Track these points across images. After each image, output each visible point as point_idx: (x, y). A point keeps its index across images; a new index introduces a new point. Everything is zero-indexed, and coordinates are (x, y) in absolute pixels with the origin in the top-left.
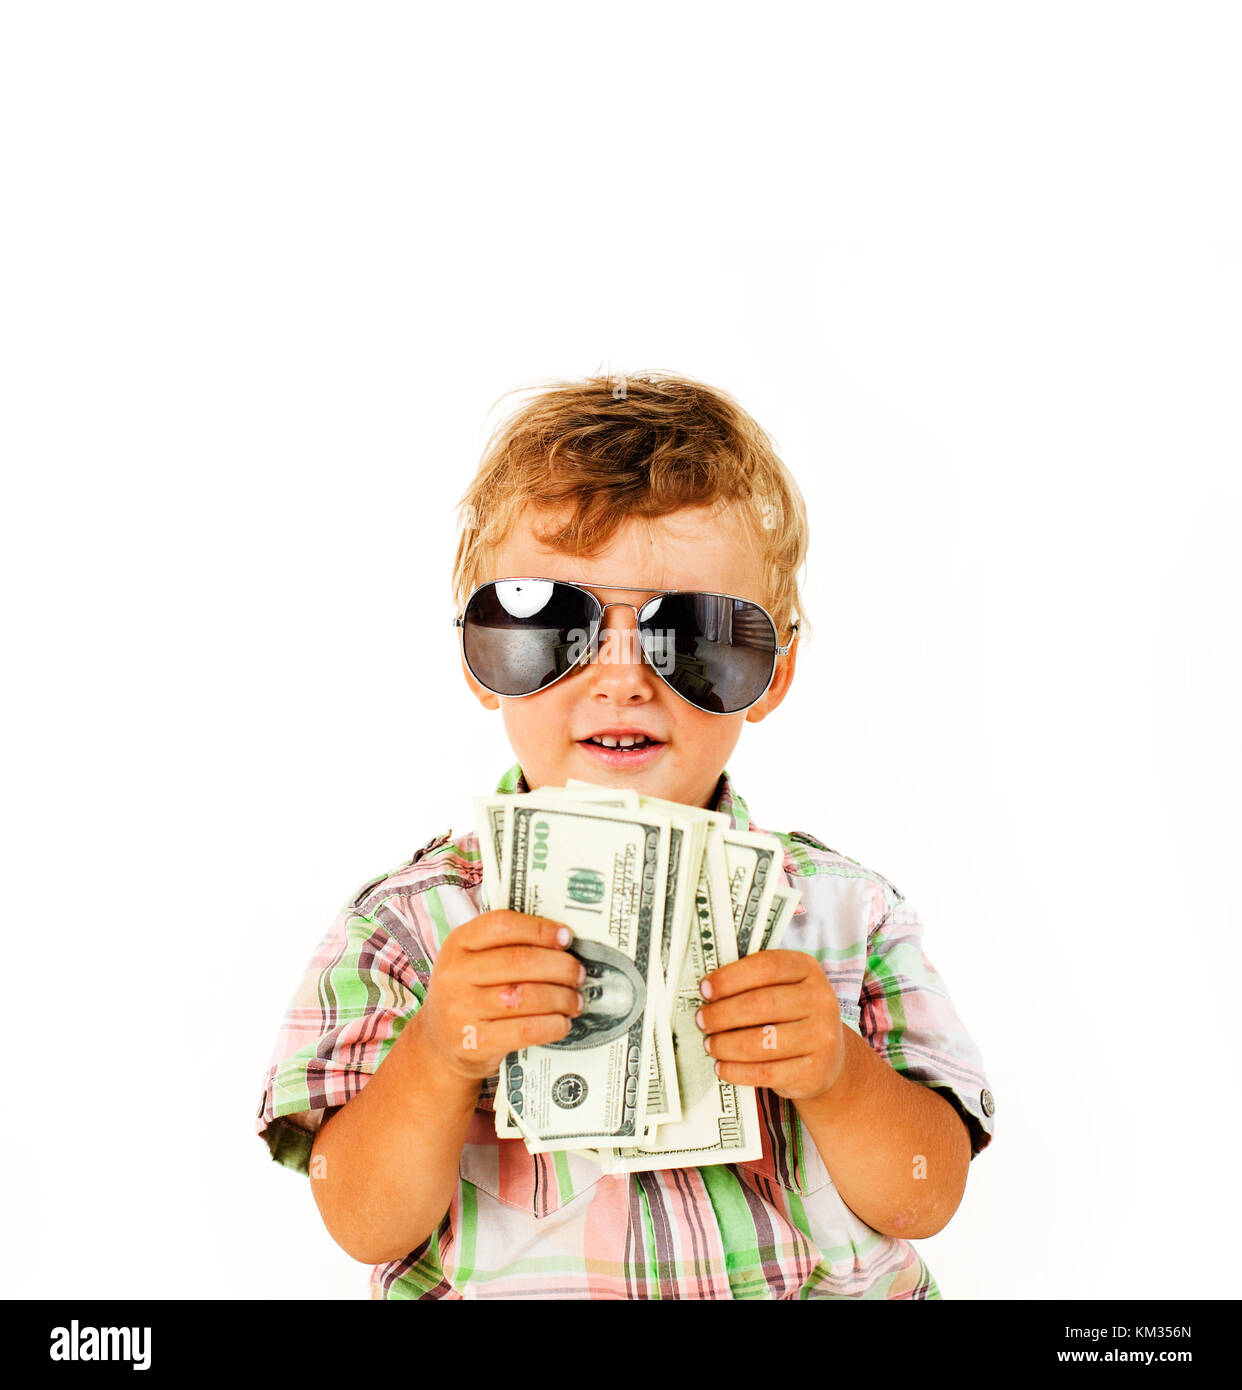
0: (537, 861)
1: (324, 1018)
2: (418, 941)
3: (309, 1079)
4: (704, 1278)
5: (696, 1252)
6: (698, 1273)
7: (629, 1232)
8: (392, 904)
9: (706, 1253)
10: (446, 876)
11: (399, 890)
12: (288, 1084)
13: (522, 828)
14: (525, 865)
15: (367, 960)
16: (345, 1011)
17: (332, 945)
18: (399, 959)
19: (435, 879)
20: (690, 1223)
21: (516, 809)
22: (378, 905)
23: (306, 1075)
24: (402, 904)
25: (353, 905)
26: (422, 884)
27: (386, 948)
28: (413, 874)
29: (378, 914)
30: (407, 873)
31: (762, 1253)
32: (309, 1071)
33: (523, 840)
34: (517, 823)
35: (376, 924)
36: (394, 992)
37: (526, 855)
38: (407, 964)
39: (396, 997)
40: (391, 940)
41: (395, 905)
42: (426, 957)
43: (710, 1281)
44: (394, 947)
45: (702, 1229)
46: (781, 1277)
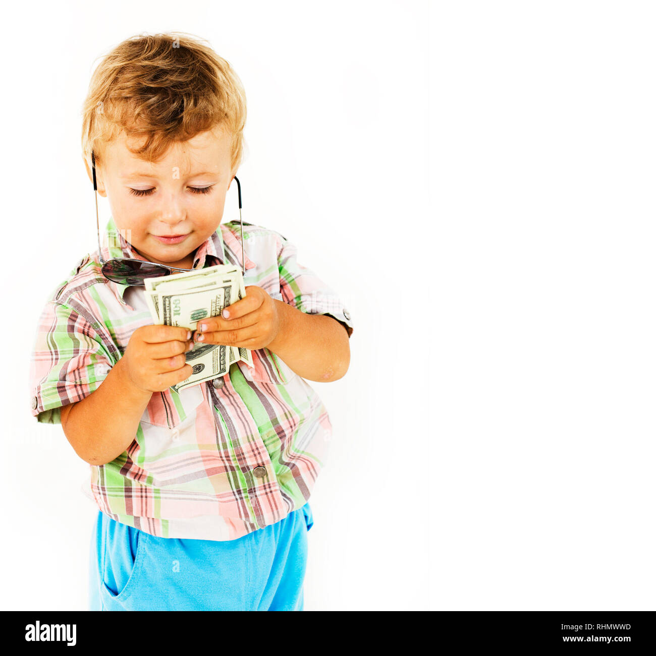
0: (176, 313)
1: (52, 355)
2: (91, 313)
3: (59, 392)
4: (252, 443)
5: (246, 432)
6: (249, 442)
7: (216, 430)
8: (74, 296)
9: (251, 431)
10: (96, 279)
11: (76, 289)
12: (48, 395)
13: (167, 303)
14: (170, 315)
15: (71, 329)
16: (62, 351)
17: (47, 318)
18: (85, 325)
19: (91, 281)
20: (241, 420)
21: (163, 297)
22: (68, 298)
23: (57, 390)
24: (80, 296)
25: (55, 299)
26: (86, 284)
27: (78, 320)
28: (79, 279)
29: (69, 303)
30: (76, 280)
31: (272, 422)
32: (58, 388)
33: (168, 307)
34: (164, 301)
35: (70, 309)
36: (87, 341)
37: (170, 312)
38: (90, 327)
39: (88, 343)
40: (80, 316)
41: (76, 297)
42: (97, 321)
43: (255, 444)
44: (82, 319)
45: (247, 421)
46: (283, 431)
